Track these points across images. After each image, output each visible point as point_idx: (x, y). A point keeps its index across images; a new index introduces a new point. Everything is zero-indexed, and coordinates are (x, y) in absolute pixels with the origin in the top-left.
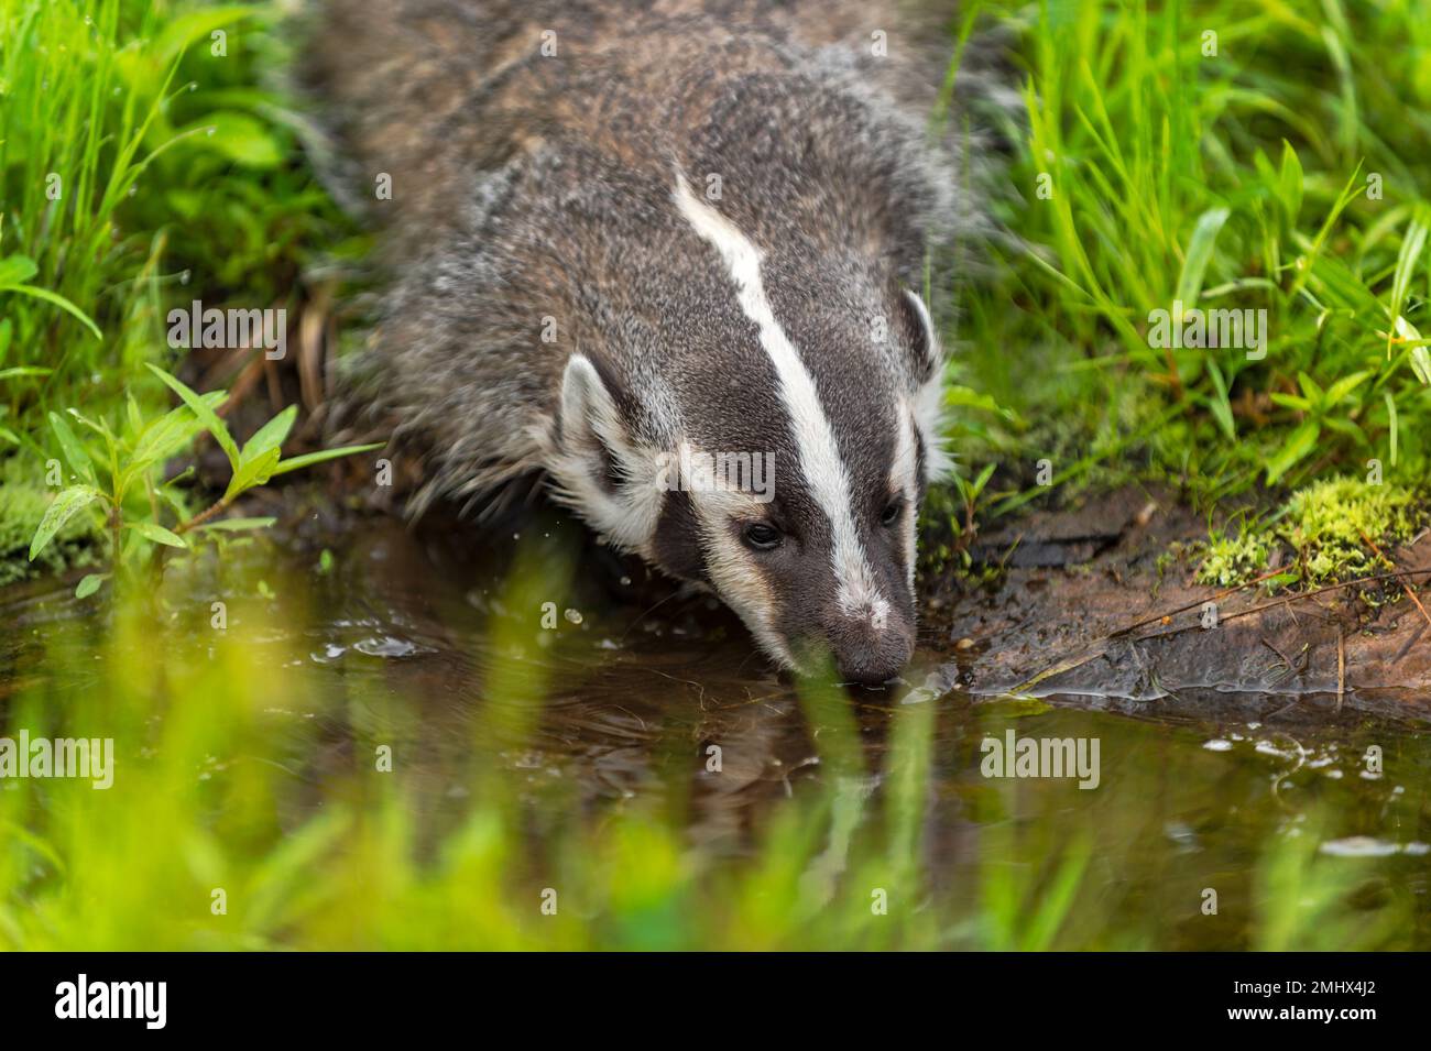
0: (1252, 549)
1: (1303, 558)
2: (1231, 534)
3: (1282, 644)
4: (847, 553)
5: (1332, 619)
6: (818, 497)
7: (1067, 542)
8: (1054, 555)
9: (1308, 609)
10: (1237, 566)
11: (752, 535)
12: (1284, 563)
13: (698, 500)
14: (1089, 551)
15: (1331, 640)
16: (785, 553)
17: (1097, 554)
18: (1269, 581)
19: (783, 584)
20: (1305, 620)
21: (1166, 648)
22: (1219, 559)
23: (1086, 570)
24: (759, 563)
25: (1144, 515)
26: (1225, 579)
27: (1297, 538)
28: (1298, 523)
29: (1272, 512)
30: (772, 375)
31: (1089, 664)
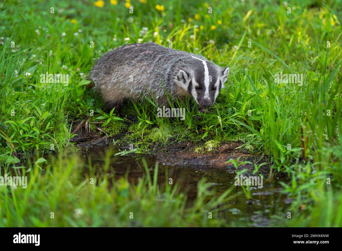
0: (200, 149)
1: (207, 150)
2: (198, 147)
3: (204, 160)
4: (207, 91)
5: (210, 157)
6: (205, 85)
7: (179, 148)
8: (177, 149)
9: (207, 156)
10: (199, 151)
11: (197, 88)
12: (204, 150)
13: (193, 84)
14: (181, 149)
15: (210, 160)
16: (200, 91)
17: (182, 149)
18: (203, 153)
19: (199, 94)
20: (207, 157)
21: (190, 161)
22: (197, 150)
23: (181, 151)
24: (197, 92)
25: (188, 145)
26: (197, 152)
27: (206, 147)
28: (206, 146)
29: (203, 144)
30: (204, 70)
31: (181, 163)
